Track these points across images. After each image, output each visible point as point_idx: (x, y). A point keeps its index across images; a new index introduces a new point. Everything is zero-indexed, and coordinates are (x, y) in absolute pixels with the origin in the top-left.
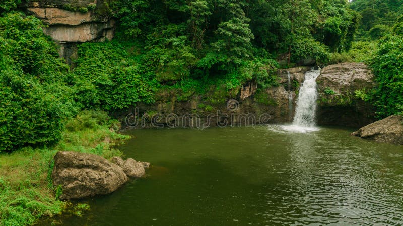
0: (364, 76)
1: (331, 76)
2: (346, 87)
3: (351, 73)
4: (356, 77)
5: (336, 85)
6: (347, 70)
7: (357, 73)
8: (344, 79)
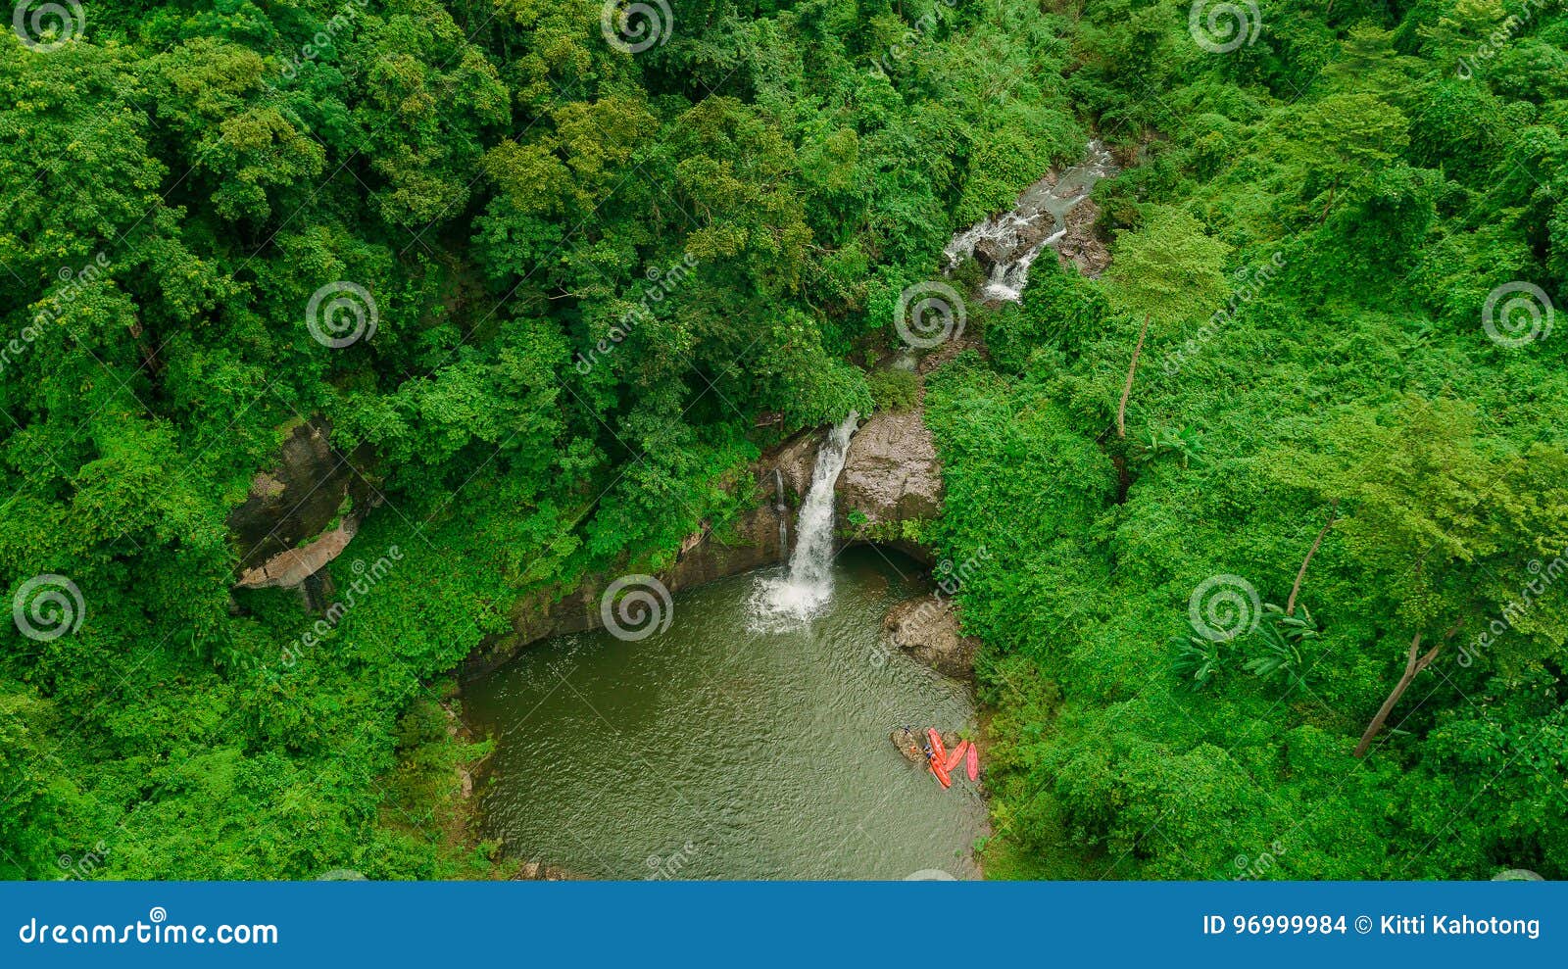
0: (922, 487)
1: (863, 480)
2: (888, 509)
3: (902, 474)
4: (910, 489)
5: (870, 503)
6: (896, 465)
7: (913, 475)
8: (887, 489)
